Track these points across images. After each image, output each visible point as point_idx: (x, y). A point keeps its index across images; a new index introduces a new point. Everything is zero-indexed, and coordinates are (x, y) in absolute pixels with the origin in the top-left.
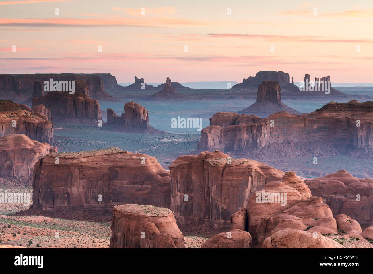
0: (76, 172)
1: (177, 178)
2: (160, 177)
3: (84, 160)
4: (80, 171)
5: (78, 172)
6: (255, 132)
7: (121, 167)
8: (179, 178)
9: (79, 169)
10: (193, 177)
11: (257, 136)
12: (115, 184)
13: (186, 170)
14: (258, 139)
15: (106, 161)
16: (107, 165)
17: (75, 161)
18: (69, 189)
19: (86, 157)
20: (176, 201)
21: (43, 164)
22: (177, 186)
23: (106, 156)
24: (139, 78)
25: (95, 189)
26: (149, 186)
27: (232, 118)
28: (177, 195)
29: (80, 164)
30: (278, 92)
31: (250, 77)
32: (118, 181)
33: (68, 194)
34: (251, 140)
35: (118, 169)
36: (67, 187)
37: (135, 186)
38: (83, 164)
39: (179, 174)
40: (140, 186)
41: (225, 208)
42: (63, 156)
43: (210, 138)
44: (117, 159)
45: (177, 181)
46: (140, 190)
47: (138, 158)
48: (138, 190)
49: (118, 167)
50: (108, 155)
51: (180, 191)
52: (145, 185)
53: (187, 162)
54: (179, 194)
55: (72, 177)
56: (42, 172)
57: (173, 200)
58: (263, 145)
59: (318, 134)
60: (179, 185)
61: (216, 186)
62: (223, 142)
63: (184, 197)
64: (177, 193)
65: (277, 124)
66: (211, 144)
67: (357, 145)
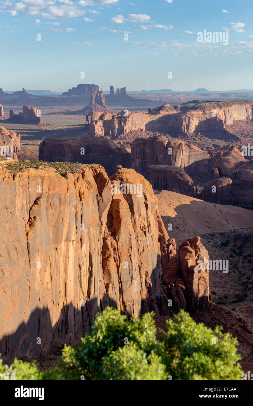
0: (67, 149)
1: (136, 151)
2: (118, 150)
3: (71, 141)
4: (69, 148)
5: (68, 148)
6: (122, 124)
7: (93, 145)
8: (138, 151)
9: (68, 146)
10: (147, 151)
11: (124, 126)
12: (90, 155)
13: (142, 147)
14: (124, 128)
15: (83, 142)
16: (84, 144)
17: (66, 142)
18: (63, 159)
19: (72, 140)
20: (135, 165)
21: (46, 144)
22: (137, 155)
23: (83, 139)
25: (78, 159)
26: (111, 156)
28: (136, 161)
29: (69, 144)
30: (103, 98)
31: (73, 88)
32: (92, 154)
34: (120, 129)
35: (92, 147)
36: (62, 157)
37: (102, 156)
38: (71, 144)
39: (138, 149)
40: (105, 156)
42: (58, 139)
43: (96, 128)
44: (90, 141)
45: (137, 153)
46: (105, 159)
47: (103, 140)
49: (91, 145)
50: (83, 138)
51: (138, 159)
52: (108, 156)
53: (142, 142)
54: (138, 160)
55: (65, 151)
56: (45, 149)
57: (133, 164)
58: (127, 132)
60: (138, 155)
61: (162, 155)
62: (103, 129)
63: (141, 162)
64: (136, 159)
65: (134, 119)
66: (96, 131)
67: (182, 131)
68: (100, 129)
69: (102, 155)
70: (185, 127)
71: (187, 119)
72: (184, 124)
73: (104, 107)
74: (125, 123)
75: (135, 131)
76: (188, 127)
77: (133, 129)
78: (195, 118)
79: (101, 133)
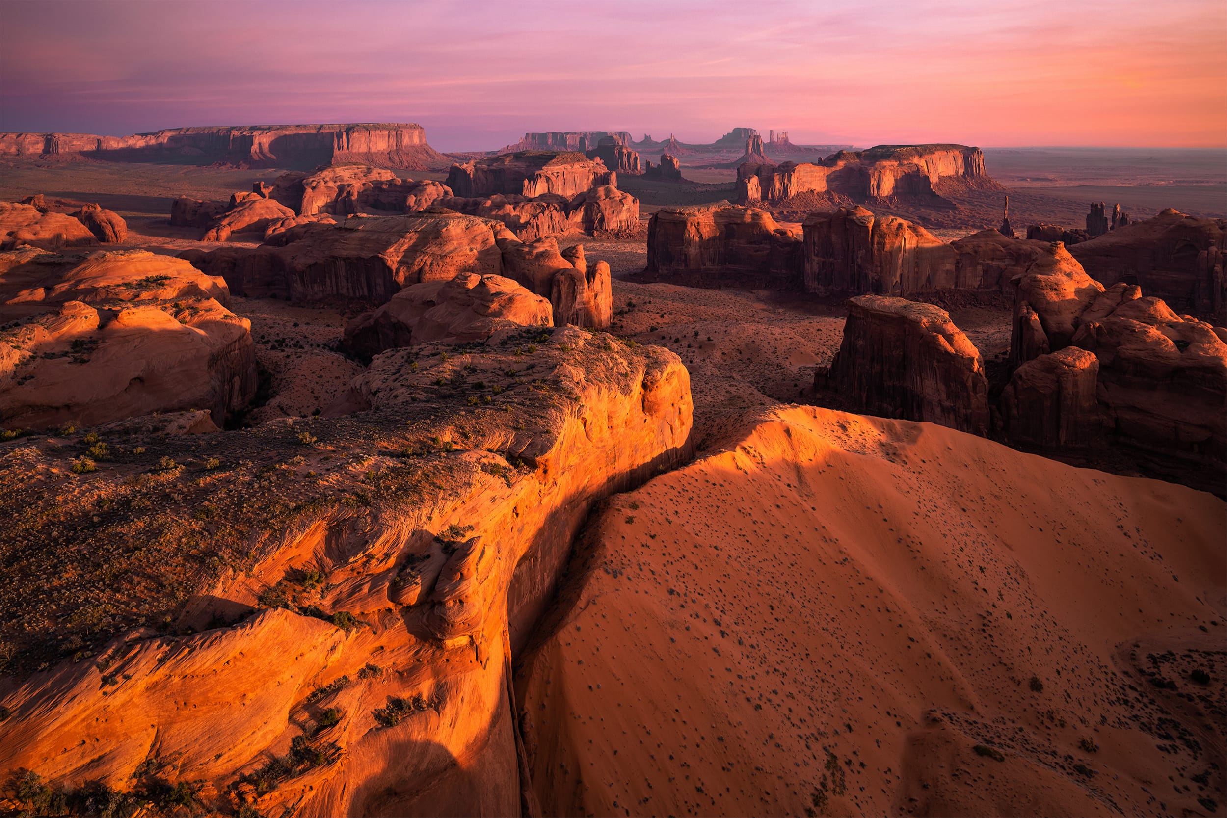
3: (700, 216)
5: (695, 229)
6: (786, 181)
7: (737, 224)
8: (816, 240)
9: (695, 226)
10: (834, 240)
11: (787, 185)
12: (732, 243)
13: (824, 233)
14: (788, 188)
15: (721, 216)
16: (722, 221)
17: (692, 218)
20: (811, 268)
21: (659, 220)
24: (648, 135)
25: (711, 249)
26: (768, 247)
27: (755, 168)
28: (814, 260)
29: (697, 221)
30: (761, 145)
31: (728, 134)
32: (735, 240)
33: (686, 255)
34: (782, 189)
35: (735, 226)
37: (753, 246)
38: (700, 220)
39: (817, 235)
40: (757, 246)
41: (876, 278)
43: (749, 188)
45: (814, 244)
46: (758, 251)
48: (755, 251)
51: (817, 255)
52: (762, 245)
53: (825, 220)
54: (816, 259)
56: (658, 229)
57: (807, 266)
58: (792, 194)
59: (834, 183)
60: (816, 248)
62: (760, 191)
63: (824, 262)
64: (814, 257)
65: (802, 174)
66: (750, 193)
67: (870, 194)
68: (754, 189)
69: (751, 243)
70: (875, 187)
71: (876, 174)
72: (873, 182)
73: (763, 157)
74: (790, 180)
75: (804, 193)
76: (878, 187)
77: (800, 190)
78: (888, 173)
79: (756, 196)
